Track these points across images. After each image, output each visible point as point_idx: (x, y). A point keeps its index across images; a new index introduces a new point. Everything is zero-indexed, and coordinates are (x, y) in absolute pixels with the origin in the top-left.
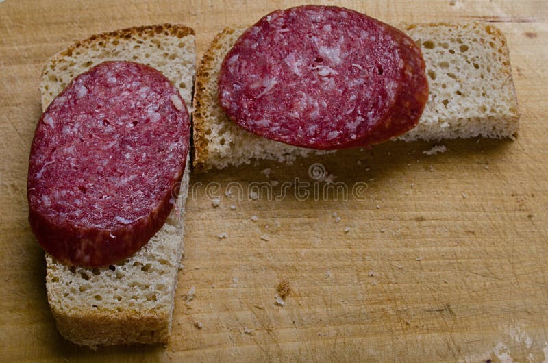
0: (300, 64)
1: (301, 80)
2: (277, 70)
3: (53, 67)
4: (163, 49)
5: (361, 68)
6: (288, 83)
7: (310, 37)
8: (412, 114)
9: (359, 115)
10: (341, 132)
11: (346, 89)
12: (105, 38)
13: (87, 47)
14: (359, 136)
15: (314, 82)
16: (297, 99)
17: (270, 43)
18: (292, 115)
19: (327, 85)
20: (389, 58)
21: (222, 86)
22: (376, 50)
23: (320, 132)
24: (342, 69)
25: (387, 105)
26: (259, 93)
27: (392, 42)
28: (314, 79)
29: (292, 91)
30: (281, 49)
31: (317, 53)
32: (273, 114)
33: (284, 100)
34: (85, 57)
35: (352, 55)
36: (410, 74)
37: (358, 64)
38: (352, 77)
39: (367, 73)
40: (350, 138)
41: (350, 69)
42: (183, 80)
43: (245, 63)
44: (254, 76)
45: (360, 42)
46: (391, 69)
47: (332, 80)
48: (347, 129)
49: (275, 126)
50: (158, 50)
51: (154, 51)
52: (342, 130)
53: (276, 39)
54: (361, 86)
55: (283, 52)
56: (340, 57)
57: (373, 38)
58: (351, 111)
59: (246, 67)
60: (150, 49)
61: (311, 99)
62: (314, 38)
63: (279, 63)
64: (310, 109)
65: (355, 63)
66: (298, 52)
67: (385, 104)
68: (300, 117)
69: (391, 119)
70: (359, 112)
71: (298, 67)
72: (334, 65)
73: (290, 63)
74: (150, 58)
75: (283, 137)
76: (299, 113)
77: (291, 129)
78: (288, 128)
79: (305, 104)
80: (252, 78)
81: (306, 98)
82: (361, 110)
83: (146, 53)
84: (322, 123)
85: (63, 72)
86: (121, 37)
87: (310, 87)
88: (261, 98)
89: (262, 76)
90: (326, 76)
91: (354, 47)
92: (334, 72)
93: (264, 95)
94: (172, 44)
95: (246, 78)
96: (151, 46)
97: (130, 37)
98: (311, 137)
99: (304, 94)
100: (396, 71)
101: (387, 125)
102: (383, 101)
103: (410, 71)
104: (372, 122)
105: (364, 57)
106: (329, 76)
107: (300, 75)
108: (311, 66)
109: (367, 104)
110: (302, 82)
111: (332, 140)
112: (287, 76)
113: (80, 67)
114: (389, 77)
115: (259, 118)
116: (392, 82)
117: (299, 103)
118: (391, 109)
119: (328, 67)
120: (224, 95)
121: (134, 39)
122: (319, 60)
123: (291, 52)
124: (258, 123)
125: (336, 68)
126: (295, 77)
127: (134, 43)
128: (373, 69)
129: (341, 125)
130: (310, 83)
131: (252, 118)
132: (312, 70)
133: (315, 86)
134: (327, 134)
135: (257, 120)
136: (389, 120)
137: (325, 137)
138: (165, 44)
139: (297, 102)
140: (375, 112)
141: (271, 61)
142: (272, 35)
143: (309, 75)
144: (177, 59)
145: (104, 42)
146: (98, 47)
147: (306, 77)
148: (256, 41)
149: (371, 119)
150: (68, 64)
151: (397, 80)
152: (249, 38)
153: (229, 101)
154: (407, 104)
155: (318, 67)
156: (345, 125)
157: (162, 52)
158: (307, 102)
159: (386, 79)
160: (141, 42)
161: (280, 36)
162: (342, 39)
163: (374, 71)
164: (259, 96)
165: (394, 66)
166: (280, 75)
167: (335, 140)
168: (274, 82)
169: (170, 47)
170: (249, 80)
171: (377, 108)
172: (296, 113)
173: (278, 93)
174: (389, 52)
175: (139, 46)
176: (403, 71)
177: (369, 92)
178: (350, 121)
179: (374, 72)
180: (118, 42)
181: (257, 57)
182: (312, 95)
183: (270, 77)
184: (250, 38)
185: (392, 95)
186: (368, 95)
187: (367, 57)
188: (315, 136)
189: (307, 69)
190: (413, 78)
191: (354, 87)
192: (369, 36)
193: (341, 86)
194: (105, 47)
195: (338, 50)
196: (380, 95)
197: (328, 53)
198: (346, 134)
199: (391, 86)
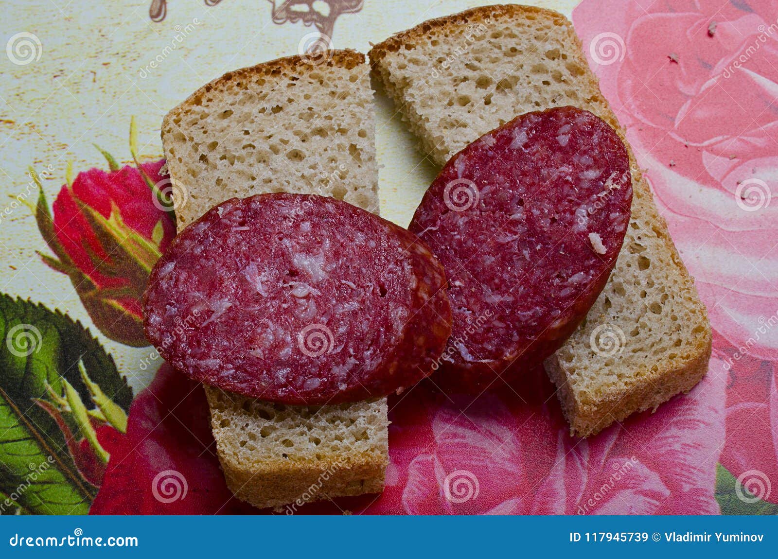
0: (265, 279)
1: (266, 302)
2: (231, 285)
3: (177, 122)
4: (327, 86)
5: (354, 286)
6: (247, 305)
7: (281, 239)
8: (428, 355)
9: (350, 356)
10: (325, 379)
11: (333, 316)
12: (245, 77)
13: (222, 91)
14: (351, 386)
15: (285, 306)
16: (259, 330)
17: (221, 247)
18: (252, 352)
19: (306, 309)
20: (395, 273)
21: (149, 308)
22: (377, 261)
23: (294, 379)
24: (326, 287)
25: (392, 341)
26: (205, 320)
27: (400, 250)
28: (285, 302)
29: (253, 318)
30: (237, 255)
31: (290, 262)
32: (224, 351)
33: (241, 331)
34: (221, 104)
35: (341, 268)
36: (425, 297)
37: (350, 280)
38: (342, 299)
39: (363, 293)
40: (337, 388)
41: (338, 288)
42: (362, 127)
43: (183, 276)
44: (197, 294)
45: (353, 249)
46: (398, 288)
47: (312, 302)
48: (334, 377)
49: (228, 369)
50: (321, 88)
51: (315, 90)
52: (326, 377)
53: (231, 241)
54: (355, 313)
55: (241, 260)
56: (324, 270)
57: (373, 244)
58: (339, 350)
59: (185, 282)
60: (311, 87)
61: (281, 332)
62: (286, 242)
63: (234, 277)
64: (279, 345)
65: (346, 279)
66: (262, 261)
67: (389, 340)
68: (265, 355)
69: (398, 361)
70: (351, 350)
71: (262, 283)
72: (315, 281)
73: (251, 278)
74: (313, 100)
75: (239, 385)
76: (263, 351)
77: (250, 374)
78: (246, 371)
79: (271, 337)
80: (194, 297)
81: (273, 329)
82: (354, 349)
83: (306, 93)
84: (297, 366)
85: (192, 128)
86: (267, 73)
87: (278, 313)
88: (207, 328)
89: (209, 295)
90: (304, 298)
91: (344, 256)
92: (316, 292)
93: (212, 323)
94: (340, 78)
95: (185, 297)
96: (311, 83)
97: (280, 72)
98: (281, 386)
99: (271, 324)
100: (406, 292)
101: (391, 371)
102: (386, 335)
103: (426, 293)
104: (370, 365)
105: (359, 271)
106: (307, 297)
107: (265, 295)
108: (281, 281)
109: (362, 340)
110: (269, 304)
111: (312, 391)
112: (246, 295)
113: (215, 119)
114: (395, 301)
115: (204, 356)
116: (400, 308)
117: (264, 335)
118: (398, 348)
119: (306, 284)
120: (152, 320)
121: (285, 74)
122: (294, 273)
123: (253, 260)
124: (203, 363)
125: (317, 286)
126: (257, 299)
127: (286, 81)
128: (371, 289)
129: (324, 369)
130: (280, 306)
131: (193, 356)
132: (283, 288)
133: (286, 311)
134: (304, 382)
135: (200, 359)
136: (395, 363)
137: (302, 387)
138: (329, 79)
139: (261, 333)
140: (375, 351)
141: (222, 272)
142: (224, 235)
143: (277, 294)
144: (349, 99)
145: (244, 81)
146: (236, 89)
147: (274, 298)
148: (201, 243)
149: (368, 362)
150: (198, 117)
151: (407, 305)
152: (191, 239)
153: (159, 330)
154: (421, 340)
155: (291, 283)
156: (330, 370)
157: (327, 91)
158: (274, 334)
159: (391, 304)
160: (297, 79)
161: (236, 237)
162: (327, 243)
163: (373, 291)
164: (205, 324)
165: (404, 285)
166: (236, 293)
167: (316, 390)
168: (226, 304)
169: (337, 82)
170: (190, 300)
171: (378, 347)
172: (259, 351)
173: (232, 320)
174: (396, 264)
175: (295, 84)
176: (415, 291)
177: (366, 322)
178: (337, 364)
179: (373, 293)
180: (264, 81)
181: (202, 267)
182: (282, 326)
183: (221, 297)
184: (193, 238)
185: (399, 327)
186: (365, 327)
187: (364, 270)
188: (285, 386)
189: (275, 286)
190: (430, 302)
191: (343, 314)
192: (367, 241)
193: (325, 312)
194: (246, 89)
195: (321, 260)
196: (382, 327)
197: (306, 263)
198: (332, 383)
199: (398, 314)
